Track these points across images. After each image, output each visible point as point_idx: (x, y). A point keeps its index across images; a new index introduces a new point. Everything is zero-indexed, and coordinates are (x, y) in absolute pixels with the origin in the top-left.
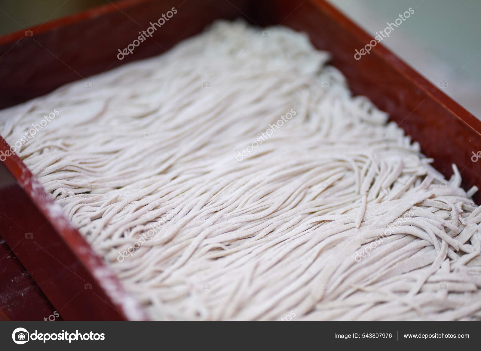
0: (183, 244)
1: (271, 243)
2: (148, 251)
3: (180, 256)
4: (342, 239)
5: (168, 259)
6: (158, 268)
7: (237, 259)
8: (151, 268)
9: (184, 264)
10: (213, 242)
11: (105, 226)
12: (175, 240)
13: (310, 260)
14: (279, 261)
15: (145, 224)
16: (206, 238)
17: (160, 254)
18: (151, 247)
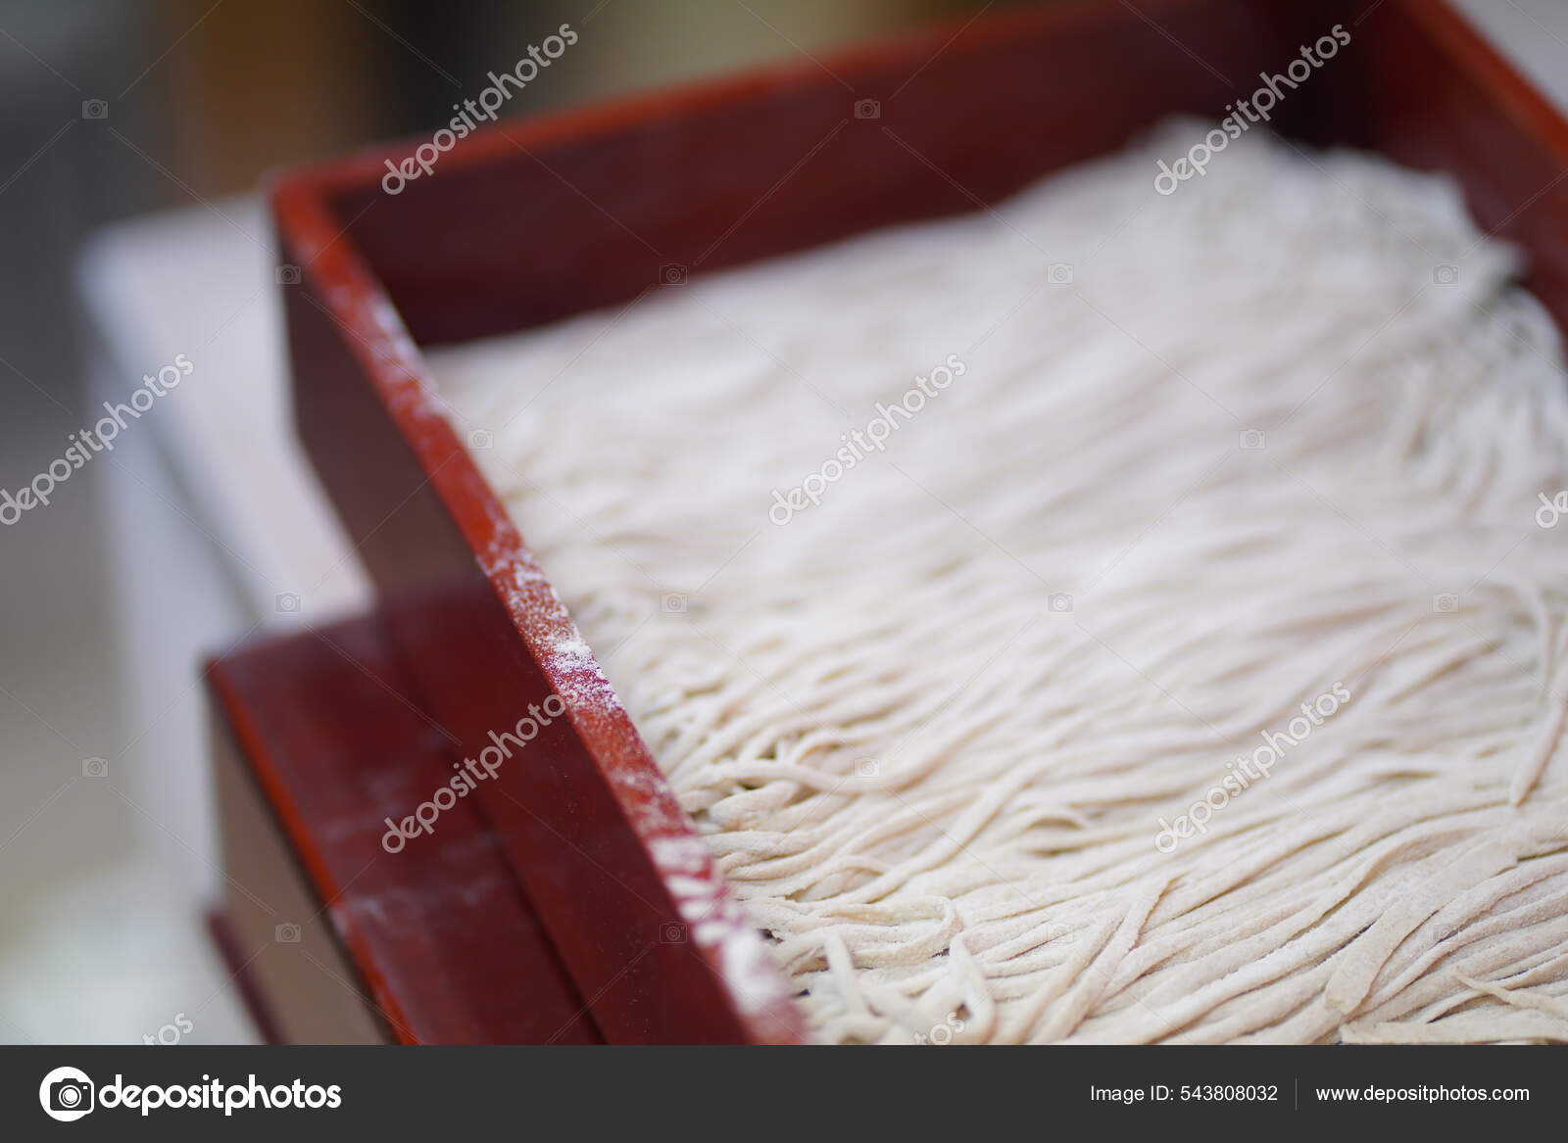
0: (957, 795)
1: (1231, 825)
2: (845, 805)
3: (941, 833)
4: (1459, 836)
5: (900, 839)
6: (866, 860)
7: (1116, 863)
8: (844, 858)
9: (949, 859)
10: (1048, 802)
11: (724, 719)
12: (935, 783)
13: (1343, 891)
14: (1245, 882)
15: (847, 724)
16: (1028, 785)
17: (878, 820)
18: (854, 797)
